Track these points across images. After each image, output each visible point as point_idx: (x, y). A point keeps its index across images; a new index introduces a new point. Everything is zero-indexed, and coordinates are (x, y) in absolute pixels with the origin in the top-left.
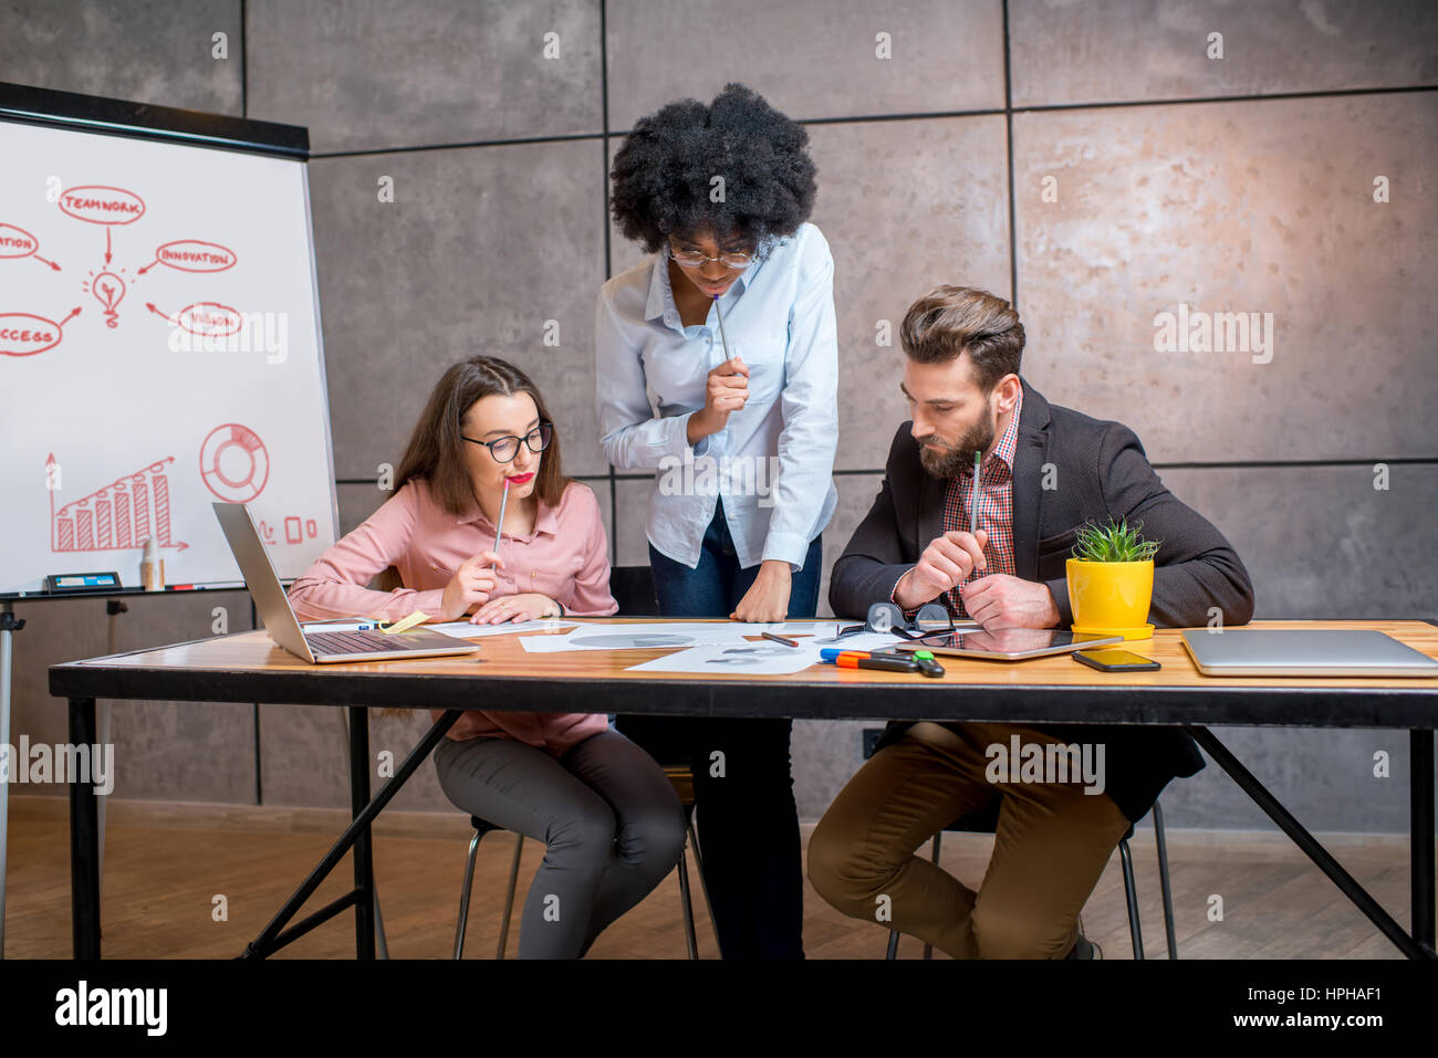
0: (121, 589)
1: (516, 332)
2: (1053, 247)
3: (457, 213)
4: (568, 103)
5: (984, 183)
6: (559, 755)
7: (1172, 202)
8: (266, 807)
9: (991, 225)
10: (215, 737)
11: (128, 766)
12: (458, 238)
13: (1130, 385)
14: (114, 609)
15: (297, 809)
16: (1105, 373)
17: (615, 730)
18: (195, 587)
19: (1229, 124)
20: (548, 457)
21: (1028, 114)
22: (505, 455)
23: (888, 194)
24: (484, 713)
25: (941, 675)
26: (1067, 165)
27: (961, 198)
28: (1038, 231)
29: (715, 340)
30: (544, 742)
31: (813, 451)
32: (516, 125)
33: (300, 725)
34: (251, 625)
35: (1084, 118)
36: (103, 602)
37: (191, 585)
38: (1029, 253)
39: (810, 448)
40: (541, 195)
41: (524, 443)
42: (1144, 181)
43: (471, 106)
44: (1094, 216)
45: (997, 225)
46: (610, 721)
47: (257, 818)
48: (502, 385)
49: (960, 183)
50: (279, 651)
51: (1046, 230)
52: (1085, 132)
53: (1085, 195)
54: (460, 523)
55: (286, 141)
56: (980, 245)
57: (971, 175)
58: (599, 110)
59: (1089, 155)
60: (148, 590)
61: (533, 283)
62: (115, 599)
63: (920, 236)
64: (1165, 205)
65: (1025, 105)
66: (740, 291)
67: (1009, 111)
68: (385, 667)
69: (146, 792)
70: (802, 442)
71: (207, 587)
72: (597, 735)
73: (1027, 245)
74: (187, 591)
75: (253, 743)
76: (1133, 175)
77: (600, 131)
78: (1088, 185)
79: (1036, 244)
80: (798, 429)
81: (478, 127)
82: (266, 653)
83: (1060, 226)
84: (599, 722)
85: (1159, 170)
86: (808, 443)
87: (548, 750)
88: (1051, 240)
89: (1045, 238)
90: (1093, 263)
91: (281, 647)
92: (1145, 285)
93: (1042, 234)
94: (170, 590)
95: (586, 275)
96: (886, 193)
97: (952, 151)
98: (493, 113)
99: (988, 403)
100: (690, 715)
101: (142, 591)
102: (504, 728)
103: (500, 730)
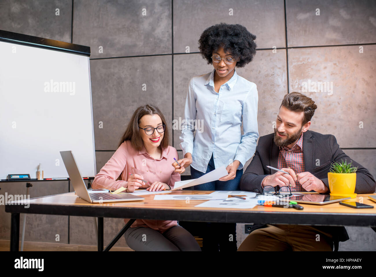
0: (30, 179)
2: (300, 86)
3: (130, 75)
4: (162, 45)
5: (280, 68)
6: (163, 233)
7: (334, 74)
8: (71, 244)
9: (282, 80)
10: (57, 224)
11: (32, 232)
12: (131, 82)
13: (322, 126)
14: (29, 185)
15: (80, 245)
16: (315, 122)
17: (179, 225)
18: (53, 179)
19: (350, 52)
21: (292, 49)
23: (253, 71)
24: (143, 220)
25: (302, 209)
26: (303, 63)
27: (273, 72)
28: (295, 82)
30: (158, 229)
32: (147, 51)
33: (82, 221)
34: (68, 191)
35: (308, 50)
36: (25, 184)
37: (51, 179)
38: (293, 88)
40: (154, 71)
42: (325, 68)
44: (311, 78)
45: (283, 80)
46: (178, 223)
47: (68, 248)
48: (151, 112)
49: (273, 68)
50: (79, 199)
51: (298, 82)
52: (309, 54)
53: (308, 72)
54: (140, 153)
55: (84, 51)
56: (279, 86)
57: (276, 66)
58: (171, 47)
59: (310, 61)
60: (39, 180)
62: (29, 182)
63: (261, 83)
64: (331, 75)
65: (291, 46)
67: (287, 48)
68: (115, 204)
69: (36, 239)
71: (56, 179)
72: (174, 226)
73: (292, 86)
74: (50, 180)
75: (67, 226)
76: (322, 66)
77: (171, 53)
78: (309, 69)
79: (295, 86)
81: (137, 51)
82: (75, 199)
83: (302, 80)
84: (175, 223)
85: (330, 64)
87: (159, 231)
88: (299, 84)
89: (297, 84)
91: (80, 198)
92: (326, 97)
93: (296, 82)
94: (45, 180)
95: (166, 93)
96: (252, 71)
97: (271, 59)
98: (141, 48)
100: (219, 222)
101: (36, 180)
102: (147, 224)
103: (145, 225)
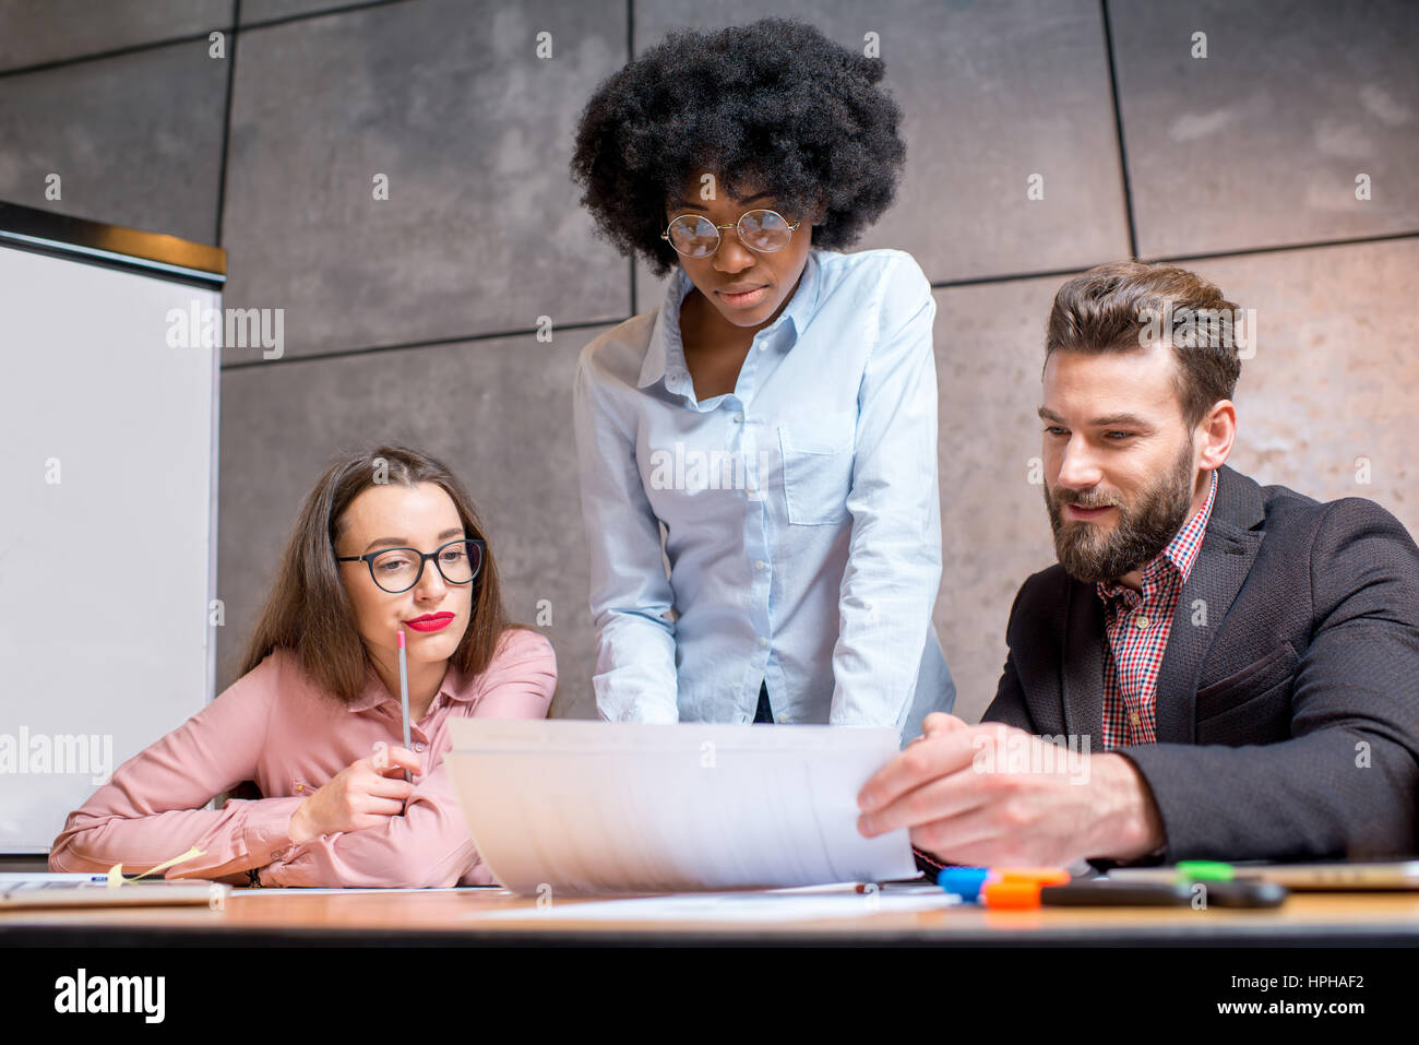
1: (520, 563)
20: (482, 588)
22: (400, 581)
29: (747, 418)
31: (891, 586)
39: (888, 581)
41: (430, 564)
43: (472, 294)
61: (542, 499)
66: (787, 343)
70: (872, 574)
80: (868, 553)
86: (883, 574)
90: (1263, 446)
99: (1191, 441)
